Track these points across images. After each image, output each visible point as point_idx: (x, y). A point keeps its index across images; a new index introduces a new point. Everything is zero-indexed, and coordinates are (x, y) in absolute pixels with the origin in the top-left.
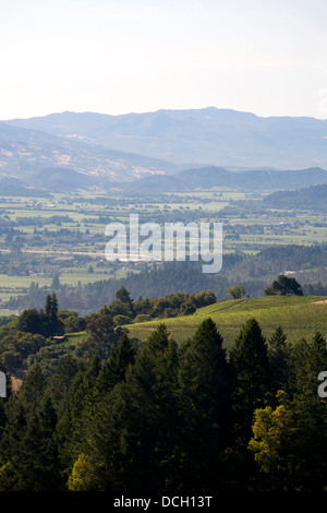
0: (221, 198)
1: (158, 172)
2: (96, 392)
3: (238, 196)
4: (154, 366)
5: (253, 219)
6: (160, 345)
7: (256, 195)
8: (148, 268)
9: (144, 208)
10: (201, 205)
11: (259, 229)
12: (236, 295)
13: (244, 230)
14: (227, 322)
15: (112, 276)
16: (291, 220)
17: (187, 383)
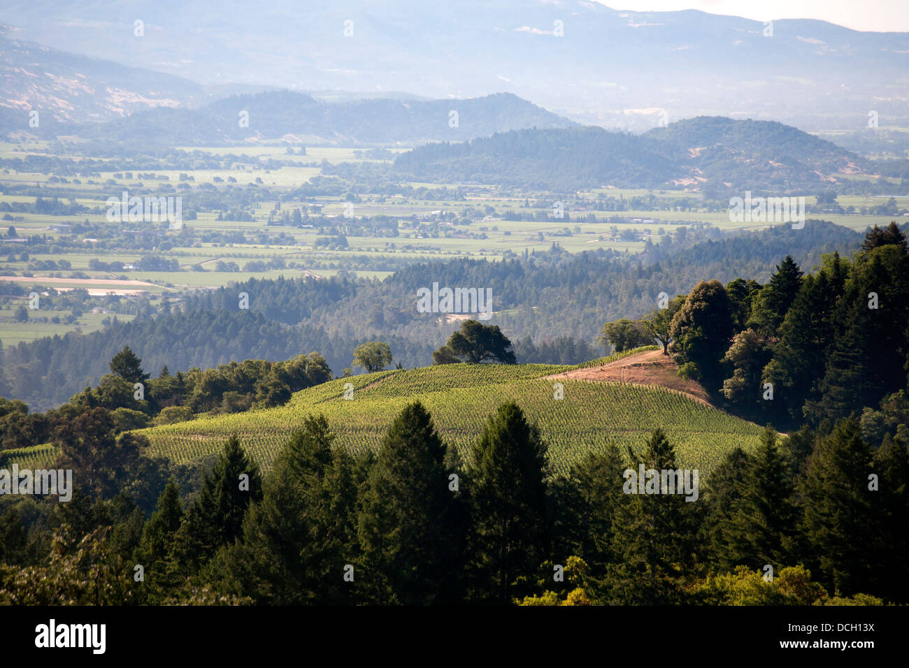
0: (303, 159)
1: (165, 103)
2: (173, 566)
3: (339, 155)
4: (303, 507)
5: (373, 204)
6: (314, 461)
7: (377, 154)
8: (150, 310)
9: (135, 180)
10: (261, 174)
11: (387, 225)
12: (374, 362)
13: (356, 226)
14: (361, 422)
15: (71, 328)
16: (455, 207)
17: (376, 541)
